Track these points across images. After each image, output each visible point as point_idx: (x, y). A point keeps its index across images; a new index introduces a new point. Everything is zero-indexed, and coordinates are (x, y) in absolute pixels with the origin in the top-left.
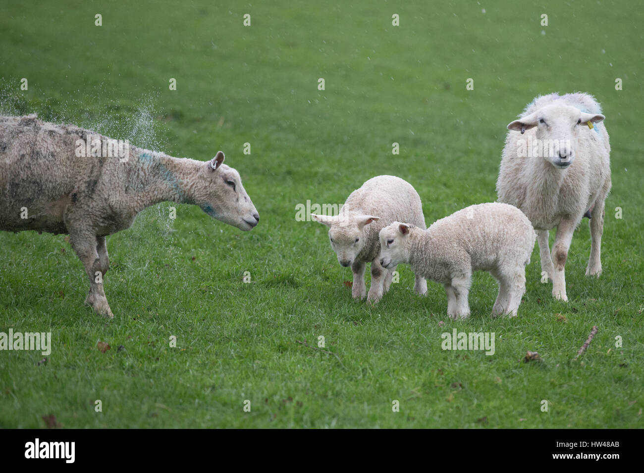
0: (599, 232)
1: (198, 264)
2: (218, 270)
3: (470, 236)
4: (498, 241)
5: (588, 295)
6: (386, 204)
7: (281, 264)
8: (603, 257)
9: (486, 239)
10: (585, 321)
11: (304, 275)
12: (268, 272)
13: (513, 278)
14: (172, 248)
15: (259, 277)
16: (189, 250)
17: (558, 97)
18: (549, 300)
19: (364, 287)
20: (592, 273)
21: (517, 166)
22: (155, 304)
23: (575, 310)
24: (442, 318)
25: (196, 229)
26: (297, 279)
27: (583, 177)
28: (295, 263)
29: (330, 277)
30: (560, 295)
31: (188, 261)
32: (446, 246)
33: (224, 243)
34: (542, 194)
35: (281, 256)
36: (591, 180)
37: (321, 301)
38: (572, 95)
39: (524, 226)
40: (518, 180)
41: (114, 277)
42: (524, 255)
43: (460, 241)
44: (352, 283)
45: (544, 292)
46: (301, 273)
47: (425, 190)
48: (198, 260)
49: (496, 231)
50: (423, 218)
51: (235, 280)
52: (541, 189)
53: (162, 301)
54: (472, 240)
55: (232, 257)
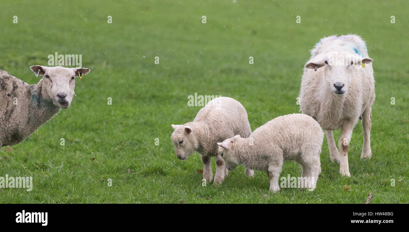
0: (368, 128)
1: (96, 163)
2: (111, 166)
3: (281, 137)
4: (300, 141)
5: (364, 171)
6: (223, 116)
7: (153, 160)
8: (372, 144)
9: (292, 139)
10: (363, 189)
11: (170, 167)
12: (145, 166)
13: (312, 163)
14: (78, 152)
15: (139, 169)
16: (90, 153)
17: (337, 38)
18: (337, 176)
19: (211, 172)
20: (365, 157)
21: (313, 88)
22: (70, 192)
23: (356, 183)
24: (266, 192)
25: (93, 139)
26: (165, 170)
27: (358, 93)
28: (162, 159)
29: (187, 168)
30: (345, 173)
31: (90, 161)
32: (265, 146)
33: (113, 147)
34: (331, 109)
35: (153, 155)
36: (363, 94)
37: (182, 184)
38: (346, 36)
39: (317, 128)
40: (315, 98)
41: (41, 174)
42: (318, 148)
43: (275, 140)
44: (203, 171)
45: (334, 171)
46: (167, 165)
47: (248, 104)
48: (97, 160)
49: (299, 133)
50: (249, 125)
51: (123, 173)
52: (330, 105)
53: (74, 189)
54: (283, 140)
55: (119, 156)
